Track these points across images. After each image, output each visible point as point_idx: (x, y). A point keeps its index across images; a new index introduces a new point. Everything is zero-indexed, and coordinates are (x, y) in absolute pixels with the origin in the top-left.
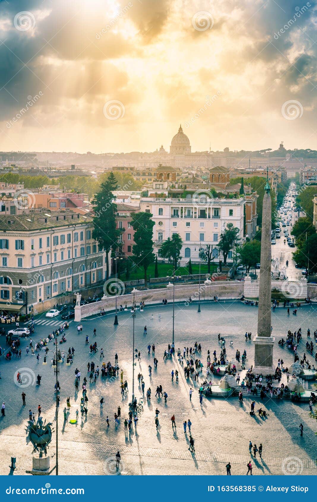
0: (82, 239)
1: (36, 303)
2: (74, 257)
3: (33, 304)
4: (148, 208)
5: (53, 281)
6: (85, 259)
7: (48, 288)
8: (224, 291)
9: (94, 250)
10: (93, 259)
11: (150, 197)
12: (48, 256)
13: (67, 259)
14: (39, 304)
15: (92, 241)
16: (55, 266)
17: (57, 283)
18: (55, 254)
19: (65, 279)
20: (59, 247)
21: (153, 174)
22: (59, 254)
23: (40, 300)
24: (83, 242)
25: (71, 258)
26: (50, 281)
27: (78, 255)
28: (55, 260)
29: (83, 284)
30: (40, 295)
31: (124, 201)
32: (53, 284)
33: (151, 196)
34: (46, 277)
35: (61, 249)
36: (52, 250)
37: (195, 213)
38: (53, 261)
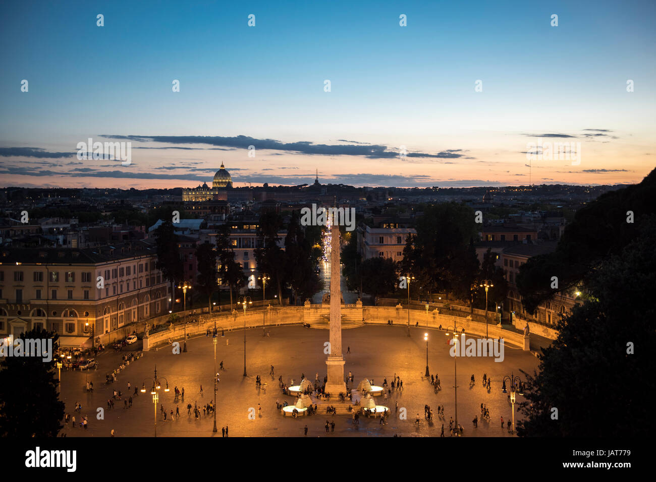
0: (146, 270)
1: (103, 335)
2: (139, 288)
3: (100, 336)
4: (207, 240)
5: (119, 312)
6: (150, 290)
7: (115, 319)
8: (285, 315)
9: (159, 282)
10: (157, 290)
11: (208, 229)
12: (114, 287)
13: (133, 289)
14: (105, 336)
15: (156, 271)
16: (121, 297)
17: (123, 314)
18: (121, 286)
19: (131, 310)
20: (125, 278)
21: (208, 208)
22: (125, 285)
23: (107, 332)
24: (148, 273)
25: (136, 288)
26: (116, 312)
27: (144, 285)
28: (121, 291)
29: (148, 315)
30: (107, 327)
31: (183, 233)
32: (119, 315)
33: (210, 228)
34: (112, 309)
35: (127, 280)
36: (118, 282)
37: (253, 243)
38: (119, 293)
